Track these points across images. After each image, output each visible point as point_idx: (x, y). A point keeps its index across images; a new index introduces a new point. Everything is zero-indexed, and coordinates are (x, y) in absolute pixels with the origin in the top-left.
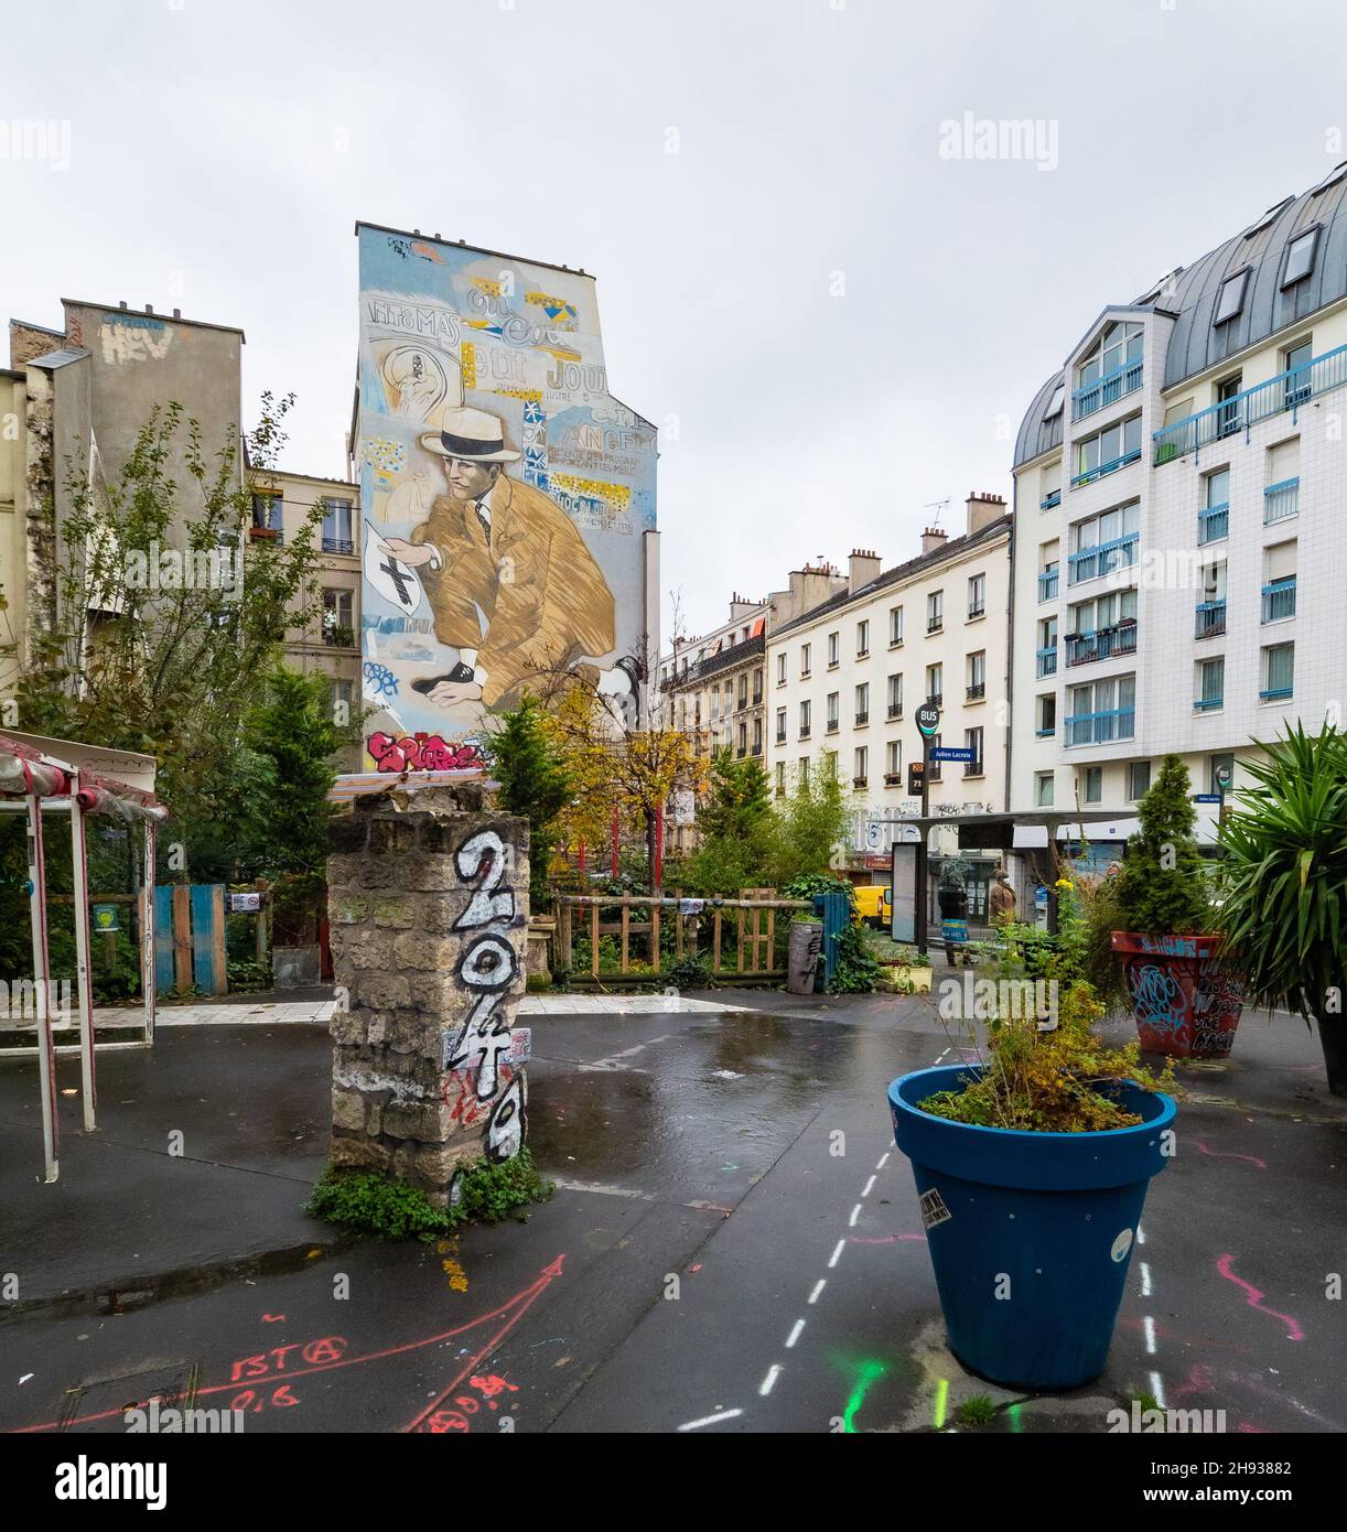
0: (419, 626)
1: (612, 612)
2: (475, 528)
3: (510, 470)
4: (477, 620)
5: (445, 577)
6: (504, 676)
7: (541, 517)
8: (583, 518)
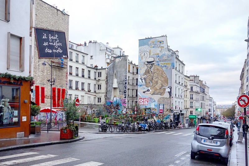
0: (144, 85)
1: (168, 80)
2: (150, 72)
3: (155, 64)
4: (150, 83)
5: (147, 79)
6: (153, 90)
7: (158, 69)
8: (164, 68)
